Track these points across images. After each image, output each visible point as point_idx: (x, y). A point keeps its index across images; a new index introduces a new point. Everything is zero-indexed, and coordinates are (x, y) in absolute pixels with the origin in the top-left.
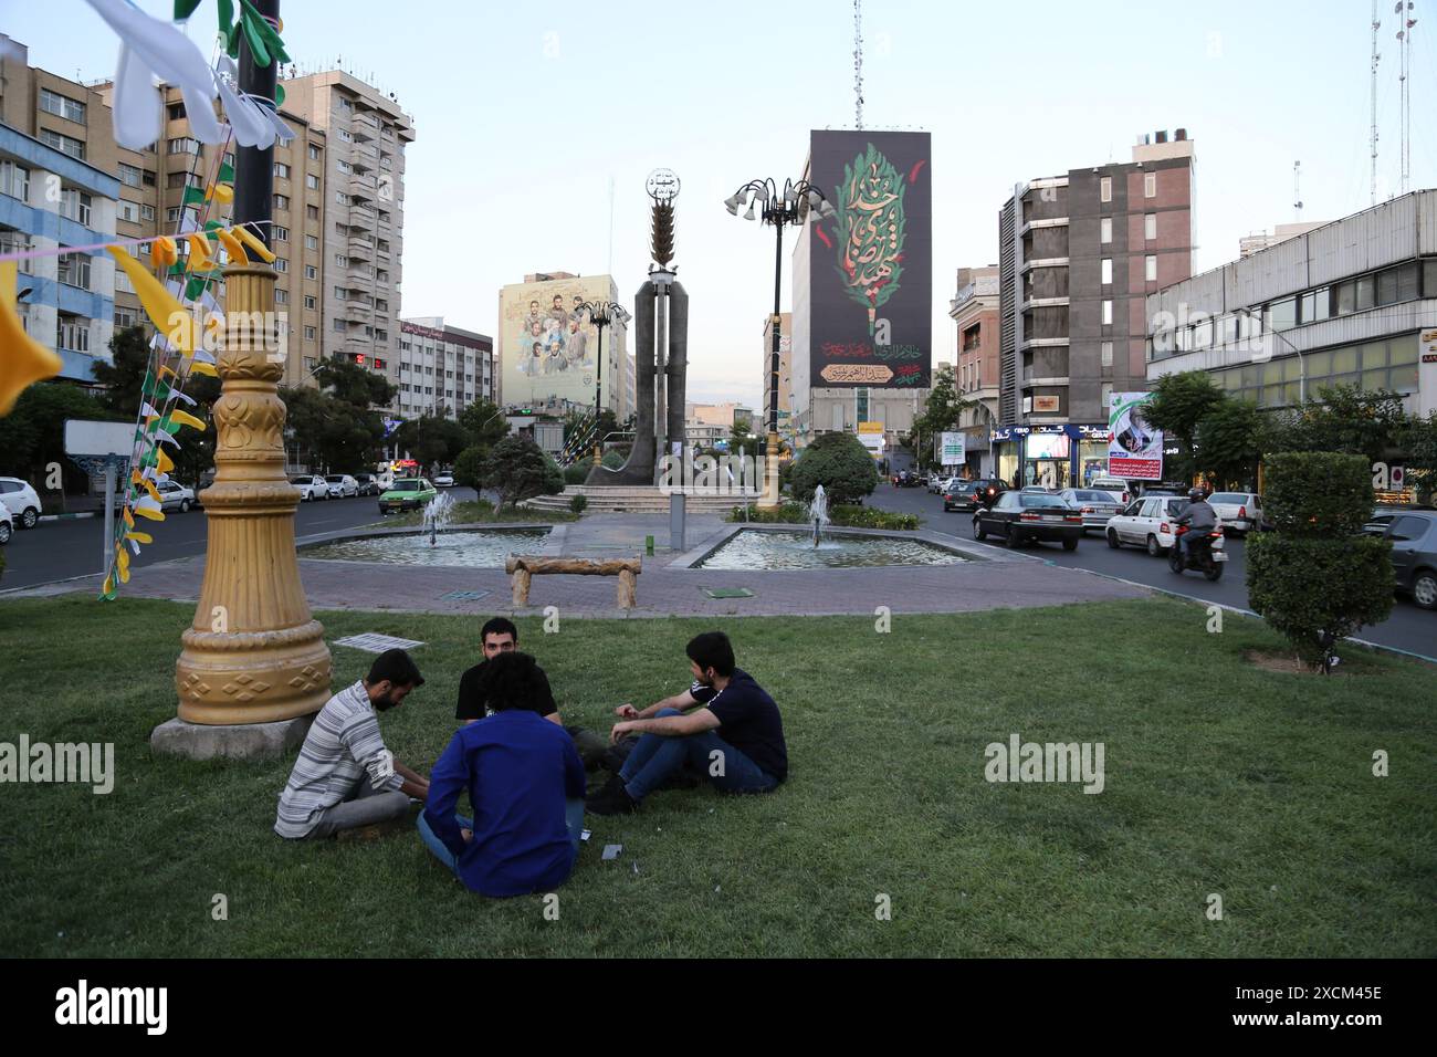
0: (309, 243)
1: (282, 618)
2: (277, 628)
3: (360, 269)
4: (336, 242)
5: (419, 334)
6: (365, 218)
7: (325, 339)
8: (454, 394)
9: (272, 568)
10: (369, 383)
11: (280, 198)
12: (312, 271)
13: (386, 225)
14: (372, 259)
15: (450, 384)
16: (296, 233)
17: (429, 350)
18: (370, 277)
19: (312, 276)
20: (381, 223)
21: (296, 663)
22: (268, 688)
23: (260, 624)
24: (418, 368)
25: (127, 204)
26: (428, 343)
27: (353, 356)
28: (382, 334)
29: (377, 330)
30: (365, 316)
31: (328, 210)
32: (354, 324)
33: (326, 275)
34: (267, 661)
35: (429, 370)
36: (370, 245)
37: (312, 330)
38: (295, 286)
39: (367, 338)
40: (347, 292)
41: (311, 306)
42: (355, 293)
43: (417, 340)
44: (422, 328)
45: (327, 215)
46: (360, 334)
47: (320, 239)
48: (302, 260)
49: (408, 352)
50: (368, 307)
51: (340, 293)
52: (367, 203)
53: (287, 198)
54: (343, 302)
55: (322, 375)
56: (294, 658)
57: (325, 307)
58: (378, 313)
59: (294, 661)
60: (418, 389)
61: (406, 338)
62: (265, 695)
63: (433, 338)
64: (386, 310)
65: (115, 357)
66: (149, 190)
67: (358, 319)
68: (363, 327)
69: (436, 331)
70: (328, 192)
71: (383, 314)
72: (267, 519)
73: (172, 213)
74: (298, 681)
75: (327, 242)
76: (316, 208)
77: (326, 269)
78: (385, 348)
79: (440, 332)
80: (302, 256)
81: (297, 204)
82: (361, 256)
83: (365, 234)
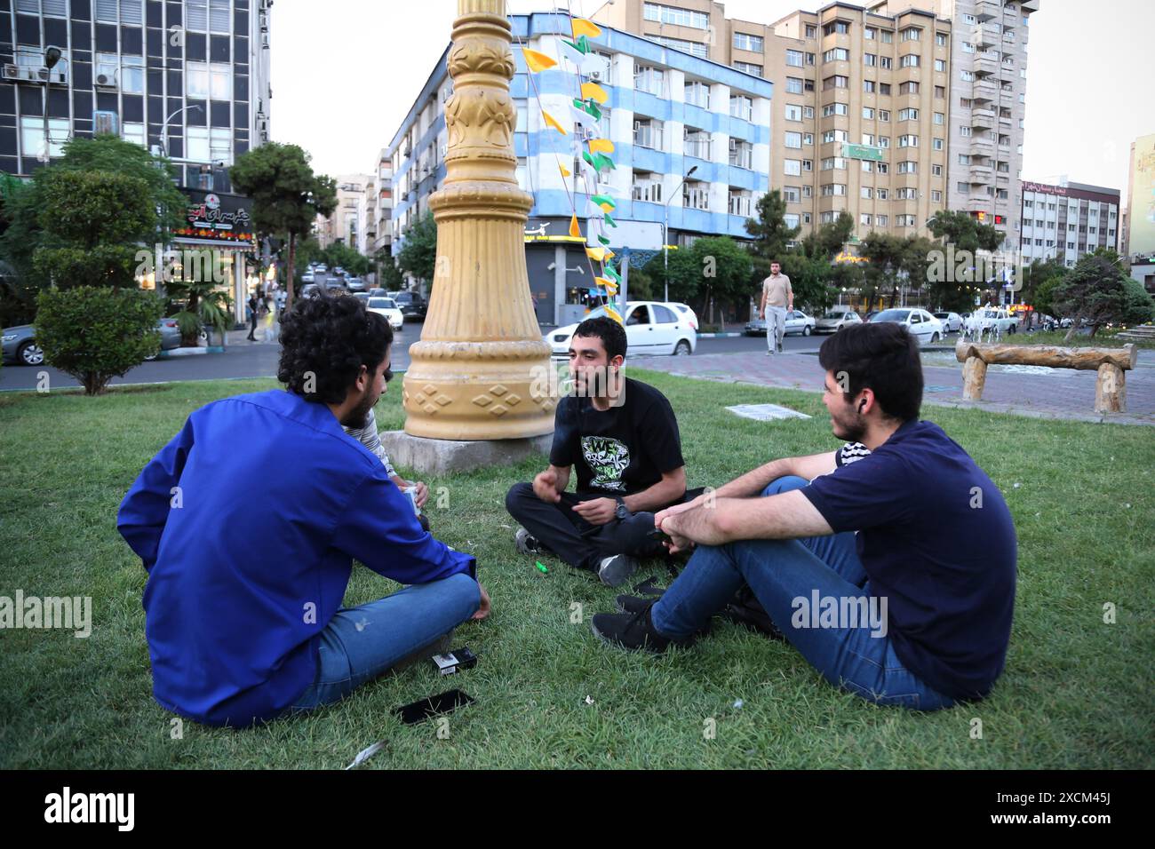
0: (937, 119)
1: (480, 329)
2: (472, 340)
3: (982, 136)
4: (961, 115)
5: (1042, 192)
6: (988, 90)
7: (950, 201)
8: (1076, 246)
9: (477, 275)
10: (979, 233)
11: (911, 84)
12: (939, 143)
13: (1009, 94)
14: (995, 127)
15: (1072, 237)
16: (925, 113)
17: (1052, 206)
18: (991, 142)
19: (939, 147)
20: (1003, 92)
21: (483, 379)
22: (450, 402)
23: (456, 334)
24: (1040, 223)
25: (793, 108)
26: (1051, 199)
27: (975, 214)
28: (1002, 192)
29: (998, 190)
30: (986, 178)
31: (953, 88)
32: (976, 185)
33: (951, 145)
34: (453, 373)
35: (1051, 224)
36: (992, 113)
37: (938, 193)
38: (924, 157)
39: (988, 197)
40: (970, 159)
41: (938, 173)
42: (977, 158)
43: (1040, 197)
44: (1045, 186)
45: (953, 92)
46: (982, 194)
47: (946, 115)
48: (931, 134)
49: (1031, 209)
50: (990, 169)
51: (964, 160)
52: (990, 77)
53: (918, 83)
54: (967, 168)
55: (936, 227)
56: (484, 374)
57: (950, 173)
58: (1000, 174)
59: (482, 377)
60: (1039, 242)
61: (1028, 196)
62: (448, 410)
63: (1056, 194)
64: (1007, 171)
65: (761, 216)
66: (809, 95)
67: (980, 180)
68: (985, 188)
69: (1058, 188)
70: (954, 73)
71: (1006, 175)
72: (474, 221)
73: (826, 109)
74: (483, 399)
75: (952, 116)
76: (943, 88)
77: (952, 139)
78: (1005, 205)
79: (1062, 189)
80: (930, 130)
81: (926, 87)
82: (984, 124)
83: (988, 105)
